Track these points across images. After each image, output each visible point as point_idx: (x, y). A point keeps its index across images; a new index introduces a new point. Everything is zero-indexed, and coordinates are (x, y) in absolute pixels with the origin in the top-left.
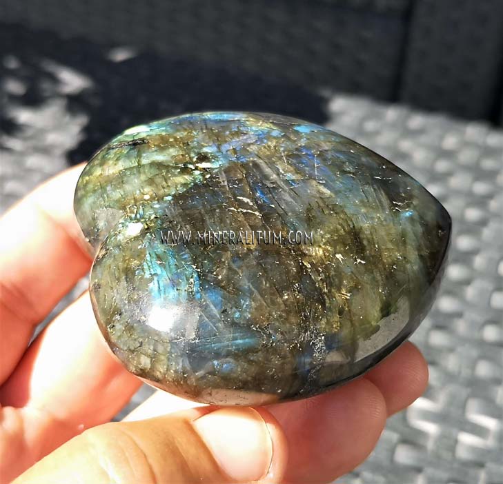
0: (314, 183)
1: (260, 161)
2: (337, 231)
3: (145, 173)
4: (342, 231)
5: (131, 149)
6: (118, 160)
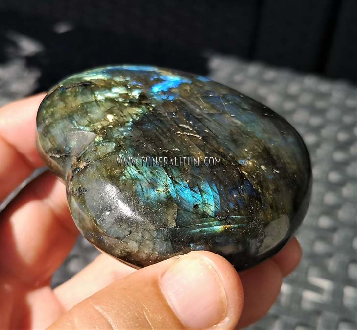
0: (227, 116)
1: (183, 100)
2: (256, 150)
3: (103, 105)
4: (259, 150)
5: (83, 89)
6: (76, 96)
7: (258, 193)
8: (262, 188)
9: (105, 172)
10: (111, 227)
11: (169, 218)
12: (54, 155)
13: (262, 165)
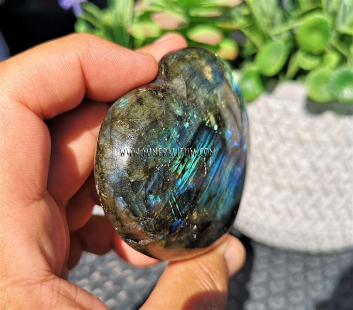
7: (174, 231)
8: (180, 232)
9: (158, 115)
10: (118, 132)
11: (137, 175)
12: (163, 69)
13: (197, 225)
